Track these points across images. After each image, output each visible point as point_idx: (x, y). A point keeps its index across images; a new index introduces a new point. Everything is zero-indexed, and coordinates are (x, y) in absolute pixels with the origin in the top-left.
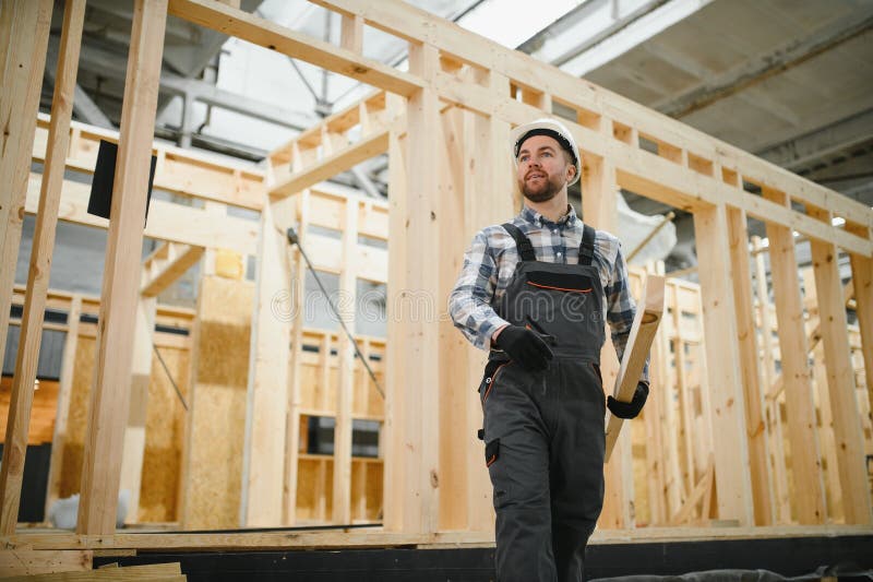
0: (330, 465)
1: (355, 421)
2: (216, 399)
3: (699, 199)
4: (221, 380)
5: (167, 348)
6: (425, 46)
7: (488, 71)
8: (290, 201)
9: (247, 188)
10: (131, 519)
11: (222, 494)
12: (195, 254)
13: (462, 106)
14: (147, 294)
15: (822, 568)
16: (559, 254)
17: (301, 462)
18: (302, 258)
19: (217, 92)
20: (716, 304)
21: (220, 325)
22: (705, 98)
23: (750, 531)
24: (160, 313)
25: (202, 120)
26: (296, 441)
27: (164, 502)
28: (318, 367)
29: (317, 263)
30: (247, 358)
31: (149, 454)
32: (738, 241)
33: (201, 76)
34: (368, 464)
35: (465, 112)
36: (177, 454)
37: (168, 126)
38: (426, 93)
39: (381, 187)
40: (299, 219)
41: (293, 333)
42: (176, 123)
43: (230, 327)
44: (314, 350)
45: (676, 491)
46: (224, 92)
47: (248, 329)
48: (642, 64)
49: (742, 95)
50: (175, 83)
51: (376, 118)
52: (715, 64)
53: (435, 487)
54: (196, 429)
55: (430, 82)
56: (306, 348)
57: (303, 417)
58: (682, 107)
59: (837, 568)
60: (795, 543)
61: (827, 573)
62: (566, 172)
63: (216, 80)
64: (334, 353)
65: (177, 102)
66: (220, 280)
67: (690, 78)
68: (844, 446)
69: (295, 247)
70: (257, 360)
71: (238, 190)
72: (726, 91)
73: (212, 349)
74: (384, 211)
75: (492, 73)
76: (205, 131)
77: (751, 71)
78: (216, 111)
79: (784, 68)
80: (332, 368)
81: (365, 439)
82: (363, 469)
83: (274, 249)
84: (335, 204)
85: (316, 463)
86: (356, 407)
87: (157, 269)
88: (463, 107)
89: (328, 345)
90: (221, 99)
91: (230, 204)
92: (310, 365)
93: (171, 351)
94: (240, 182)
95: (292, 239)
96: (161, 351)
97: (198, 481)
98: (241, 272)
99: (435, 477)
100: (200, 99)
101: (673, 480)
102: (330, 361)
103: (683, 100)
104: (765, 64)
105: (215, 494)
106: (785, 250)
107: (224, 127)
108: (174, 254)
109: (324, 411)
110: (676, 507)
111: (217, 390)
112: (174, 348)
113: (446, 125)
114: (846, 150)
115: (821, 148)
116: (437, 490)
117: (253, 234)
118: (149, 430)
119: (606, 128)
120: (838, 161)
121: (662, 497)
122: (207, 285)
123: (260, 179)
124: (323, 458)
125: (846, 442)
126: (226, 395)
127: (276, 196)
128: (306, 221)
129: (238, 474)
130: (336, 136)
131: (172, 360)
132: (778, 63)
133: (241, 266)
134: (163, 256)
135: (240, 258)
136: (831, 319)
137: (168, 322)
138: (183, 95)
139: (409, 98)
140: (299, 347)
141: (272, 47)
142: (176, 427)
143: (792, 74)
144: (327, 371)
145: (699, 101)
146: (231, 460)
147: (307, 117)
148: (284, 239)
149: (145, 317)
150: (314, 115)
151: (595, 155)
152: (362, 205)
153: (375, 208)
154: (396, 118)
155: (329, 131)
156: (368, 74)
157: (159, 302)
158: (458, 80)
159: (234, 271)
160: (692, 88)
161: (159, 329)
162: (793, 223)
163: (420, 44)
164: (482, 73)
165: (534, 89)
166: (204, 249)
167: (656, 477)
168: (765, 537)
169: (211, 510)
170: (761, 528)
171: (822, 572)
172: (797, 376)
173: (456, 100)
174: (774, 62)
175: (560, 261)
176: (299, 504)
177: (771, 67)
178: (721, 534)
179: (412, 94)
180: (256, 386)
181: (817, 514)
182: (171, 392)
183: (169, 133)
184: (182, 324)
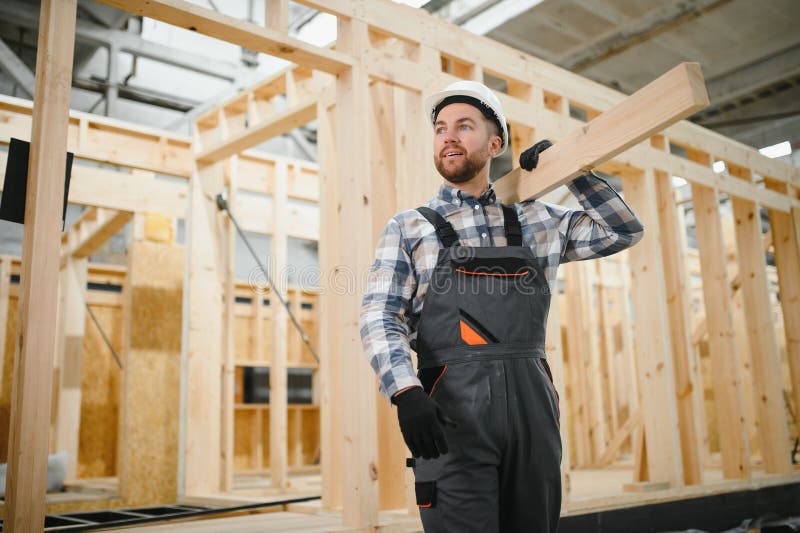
0: (266, 414)
1: (289, 369)
2: (151, 365)
3: (628, 165)
4: (154, 345)
5: (100, 306)
6: (353, 21)
7: (418, 45)
8: (219, 167)
9: (173, 155)
10: (70, 480)
11: (160, 457)
12: (124, 217)
13: (390, 83)
14: (78, 255)
15: (747, 522)
16: (484, 235)
17: (237, 412)
18: (232, 225)
19: (143, 42)
20: (645, 269)
21: (152, 290)
22: (622, 43)
23: (680, 492)
24: (91, 271)
25: (127, 70)
26: (232, 386)
27: (103, 457)
28: (251, 319)
29: (247, 225)
30: (179, 321)
31: (86, 411)
32: (665, 205)
33: (126, 27)
34: (304, 412)
35: (396, 89)
36: (114, 410)
37: (94, 78)
38: (356, 72)
39: (308, 134)
40: (228, 184)
41: (225, 286)
42: (102, 74)
43: (162, 291)
44: (247, 301)
45: (601, 434)
46: (150, 43)
47: (180, 292)
48: (561, 11)
49: (656, 40)
50: (99, 34)
51: (303, 86)
52: (630, 10)
53: (374, 479)
54: (131, 394)
55: (359, 59)
56: (239, 300)
57: (238, 367)
58: (600, 52)
59: (760, 520)
60: (723, 499)
61: (751, 526)
62: (490, 145)
63: (140, 30)
64: (267, 302)
65: (102, 53)
66: (150, 245)
67: (607, 24)
68: (764, 399)
69: (224, 213)
70: (191, 329)
71: (164, 157)
72: (642, 37)
73: (144, 314)
74: (314, 172)
75: (422, 46)
76: (132, 82)
77: (667, 16)
78: (141, 61)
79: (697, 14)
80: (266, 319)
81: (300, 382)
82: (298, 416)
83: (203, 215)
84: (264, 168)
85: (252, 412)
86: (289, 357)
87: (86, 232)
88: (393, 84)
89: (260, 296)
90: (146, 50)
91: (157, 172)
92: (242, 317)
93: (105, 309)
94: (168, 149)
95: (222, 205)
96: (95, 310)
97: (135, 445)
98: (171, 236)
99: (374, 470)
100: (125, 50)
101: (597, 424)
102: (263, 311)
103: (599, 45)
104: (678, 11)
105: (153, 458)
106: (709, 211)
107: (150, 77)
108: (102, 218)
109: (258, 362)
110: (601, 449)
111: (151, 355)
112: (107, 306)
113: (375, 97)
114: (755, 92)
115: (732, 89)
116: (377, 483)
117: (182, 196)
118: (85, 387)
119: (537, 96)
120: (746, 101)
121: (587, 439)
122: (137, 251)
123: (187, 145)
124: (258, 407)
125: (768, 395)
126: (160, 359)
127: (204, 162)
128: (234, 185)
129: (175, 436)
130: (263, 103)
131: (105, 319)
132: (692, 10)
133: (171, 230)
134: (91, 217)
135: (169, 221)
136: (752, 275)
137: (101, 279)
138: (108, 47)
139: (338, 76)
140: (231, 300)
141: (193, 29)
142: (112, 384)
143: (707, 19)
144: (260, 323)
145: (615, 46)
146: (167, 424)
147: (234, 66)
148: (214, 206)
149: (76, 277)
150: (240, 64)
151: (527, 127)
152: (291, 167)
153: (304, 170)
154: (324, 89)
155: (256, 99)
156: (295, 53)
157: (90, 260)
158: (388, 56)
159: (164, 235)
160: (608, 34)
161: (92, 286)
162: (717, 183)
163: (348, 19)
164: (413, 47)
165: (465, 61)
166: (132, 213)
167: (582, 421)
168: (694, 497)
169: (150, 473)
170: (689, 487)
171: (747, 526)
172: (721, 335)
173: (386, 78)
174: (687, 8)
175: (487, 243)
176: (237, 452)
177: (685, 13)
178: (652, 498)
179: (341, 72)
180: (190, 355)
181: (741, 468)
182: (105, 350)
183: (95, 84)
184: (115, 281)
